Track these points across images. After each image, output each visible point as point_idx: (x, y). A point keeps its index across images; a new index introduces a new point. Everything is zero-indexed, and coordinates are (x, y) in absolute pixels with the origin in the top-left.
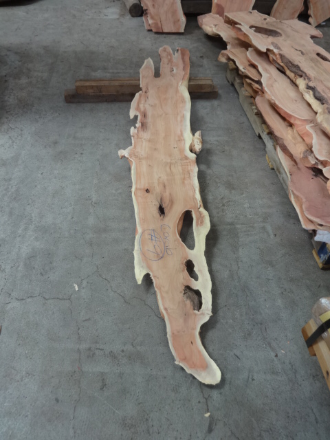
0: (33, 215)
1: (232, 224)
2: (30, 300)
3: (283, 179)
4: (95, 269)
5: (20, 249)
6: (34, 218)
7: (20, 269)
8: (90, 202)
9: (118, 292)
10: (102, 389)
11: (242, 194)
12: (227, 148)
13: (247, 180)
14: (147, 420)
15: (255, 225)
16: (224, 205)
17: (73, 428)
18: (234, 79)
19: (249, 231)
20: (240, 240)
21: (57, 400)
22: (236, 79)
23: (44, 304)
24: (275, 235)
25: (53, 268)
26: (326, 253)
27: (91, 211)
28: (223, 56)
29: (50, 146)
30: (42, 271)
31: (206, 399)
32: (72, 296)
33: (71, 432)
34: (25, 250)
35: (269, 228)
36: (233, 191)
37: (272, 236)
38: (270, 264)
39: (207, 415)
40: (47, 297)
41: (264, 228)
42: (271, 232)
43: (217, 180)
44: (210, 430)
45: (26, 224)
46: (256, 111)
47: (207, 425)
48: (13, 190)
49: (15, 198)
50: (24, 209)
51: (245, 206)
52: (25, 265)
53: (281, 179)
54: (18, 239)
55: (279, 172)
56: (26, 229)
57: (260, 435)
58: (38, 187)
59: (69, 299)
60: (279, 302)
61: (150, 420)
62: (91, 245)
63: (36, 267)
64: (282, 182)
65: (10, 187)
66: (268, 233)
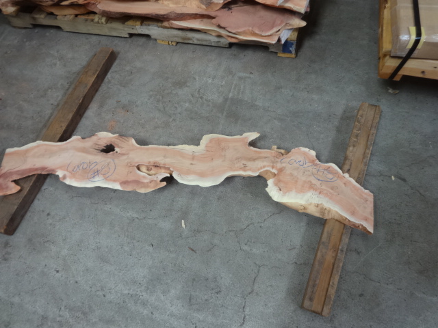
0: (126, 292)
1: (226, 100)
2: (247, 310)
3: (198, 40)
4: (232, 233)
5: (172, 315)
6: (131, 292)
7: (201, 318)
8: (137, 220)
9: (266, 217)
10: (358, 253)
11: (195, 79)
12: (128, 68)
13: (180, 69)
14: (390, 223)
15: (235, 83)
16: (201, 98)
17: (387, 284)
18: (34, 19)
19: (239, 90)
20: (246, 99)
21: (361, 295)
22: (37, 16)
23: (257, 294)
24: (251, 73)
25: (215, 278)
26: (292, 44)
27: (150, 222)
28: (7, 6)
29: (8, 253)
30: (214, 291)
31: (381, 175)
32: (257, 263)
33: (391, 287)
34: (177, 308)
35: (242, 74)
36: (188, 84)
37: (252, 76)
38: (278, 88)
39: (393, 178)
40: (249, 290)
41: (240, 78)
42: (247, 75)
43: (166, 92)
44: (404, 180)
45: (136, 303)
46: (104, 20)
47: (400, 181)
48: (67, 314)
49: (84, 313)
50: (110, 302)
51: (210, 81)
52: (198, 310)
53: (196, 42)
54: (156, 315)
55: (189, 39)
56: (144, 304)
57: (412, 149)
58: (79, 279)
59: (260, 267)
60: (315, 97)
61: (390, 220)
62: (199, 231)
63: (206, 297)
64: (198, 43)
65: (58, 319)
66: (246, 77)
